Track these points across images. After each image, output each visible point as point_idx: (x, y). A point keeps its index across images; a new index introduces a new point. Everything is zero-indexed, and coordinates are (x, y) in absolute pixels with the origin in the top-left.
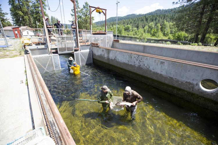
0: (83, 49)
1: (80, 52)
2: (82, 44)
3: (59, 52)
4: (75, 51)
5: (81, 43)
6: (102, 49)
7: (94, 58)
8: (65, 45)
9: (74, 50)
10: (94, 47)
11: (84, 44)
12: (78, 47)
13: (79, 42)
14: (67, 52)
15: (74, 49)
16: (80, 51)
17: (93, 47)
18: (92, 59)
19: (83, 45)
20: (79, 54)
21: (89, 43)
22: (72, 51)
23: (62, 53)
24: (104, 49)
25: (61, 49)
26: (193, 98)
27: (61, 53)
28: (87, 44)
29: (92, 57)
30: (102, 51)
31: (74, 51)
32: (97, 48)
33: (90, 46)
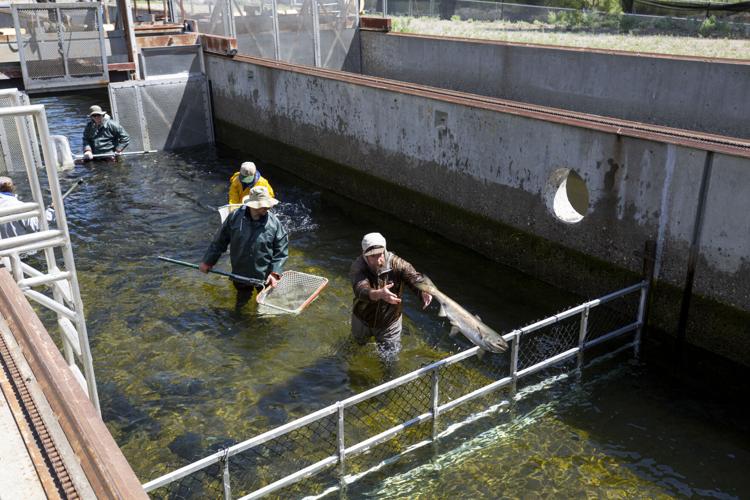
0: (155, 71)
1: (142, 83)
2: (150, 43)
3: (31, 84)
4: (112, 81)
5: (147, 38)
6: (246, 67)
7: (221, 115)
8: (60, 45)
9: (106, 74)
10: (218, 60)
11: (162, 43)
12: (131, 59)
13: (132, 33)
14: (69, 82)
15: (106, 70)
16: (142, 77)
17: (212, 59)
18: (209, 123)
19: (157, 46)
20: (139, 97)
21: (193, 39)
22: (96, 81)
23: (45, 86)
24: (253, 68)
25: (40, 68)
26: (538, 258)
27: (39, 87)
28: (177, 42)
29: (208, 114)
30: (246, 78)
31: (106, 78)
32: (229, 63)
33: (193, 57)
